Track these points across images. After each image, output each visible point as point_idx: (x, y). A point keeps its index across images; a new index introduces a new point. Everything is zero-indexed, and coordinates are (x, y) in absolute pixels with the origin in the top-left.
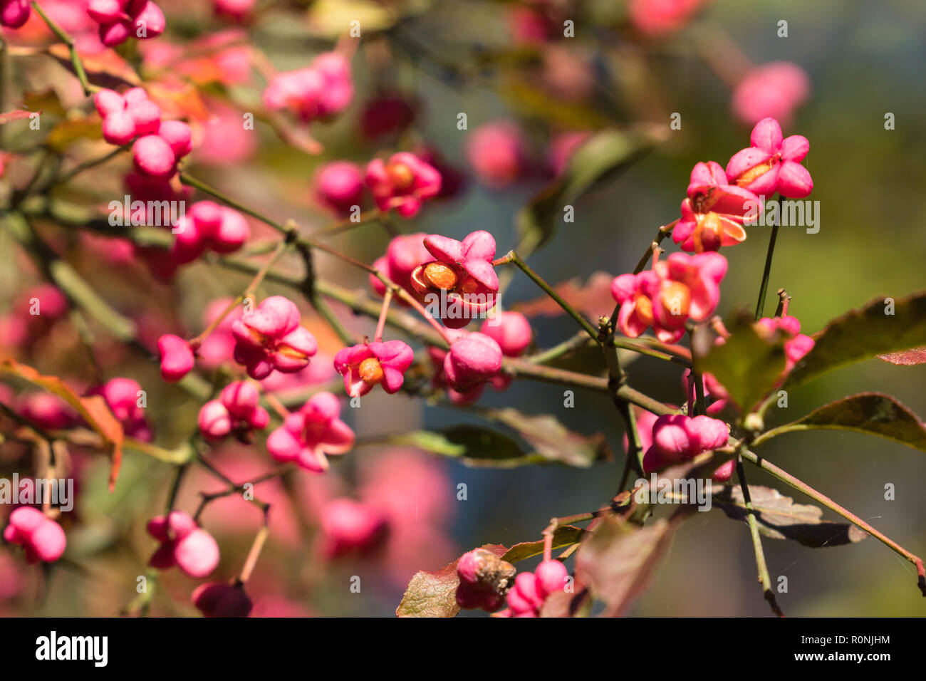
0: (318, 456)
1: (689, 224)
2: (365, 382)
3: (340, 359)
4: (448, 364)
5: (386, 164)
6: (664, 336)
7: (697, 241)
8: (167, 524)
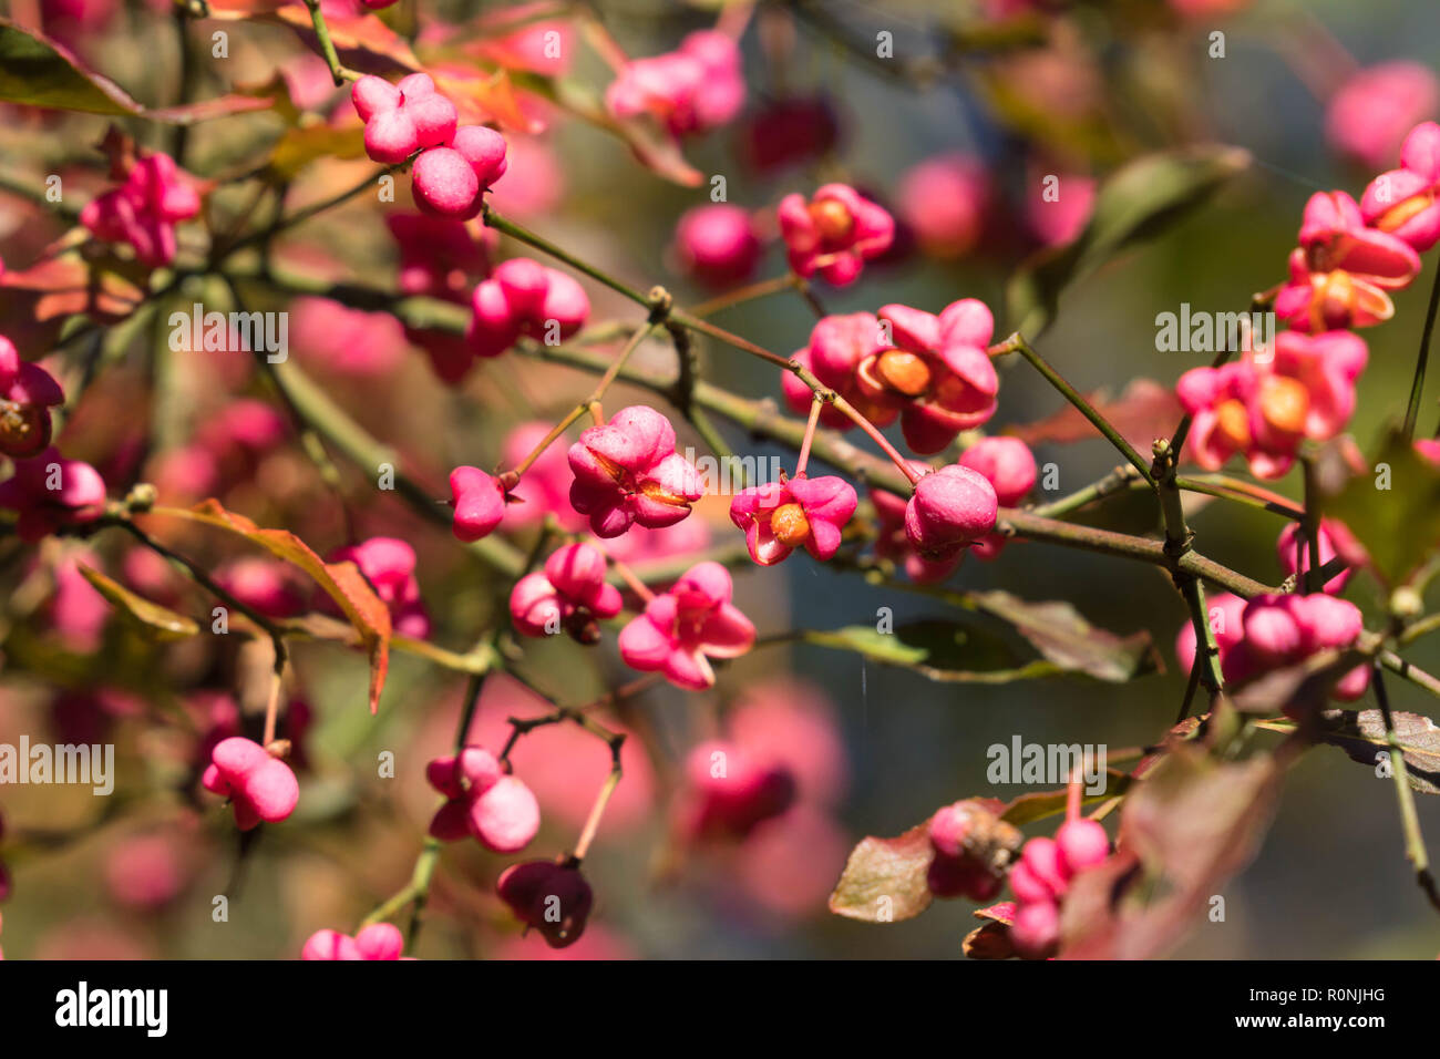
0: (697, 663)
1: (1301, 291)
2: (781, 543)
3: (741, 505)
4: (911, 515)
5: (810, 200)
6: (1261, 467)
7: (1315, 317)
8: (457, 766)
